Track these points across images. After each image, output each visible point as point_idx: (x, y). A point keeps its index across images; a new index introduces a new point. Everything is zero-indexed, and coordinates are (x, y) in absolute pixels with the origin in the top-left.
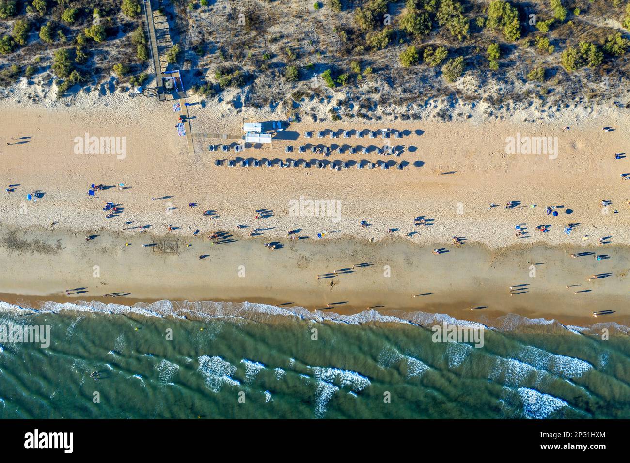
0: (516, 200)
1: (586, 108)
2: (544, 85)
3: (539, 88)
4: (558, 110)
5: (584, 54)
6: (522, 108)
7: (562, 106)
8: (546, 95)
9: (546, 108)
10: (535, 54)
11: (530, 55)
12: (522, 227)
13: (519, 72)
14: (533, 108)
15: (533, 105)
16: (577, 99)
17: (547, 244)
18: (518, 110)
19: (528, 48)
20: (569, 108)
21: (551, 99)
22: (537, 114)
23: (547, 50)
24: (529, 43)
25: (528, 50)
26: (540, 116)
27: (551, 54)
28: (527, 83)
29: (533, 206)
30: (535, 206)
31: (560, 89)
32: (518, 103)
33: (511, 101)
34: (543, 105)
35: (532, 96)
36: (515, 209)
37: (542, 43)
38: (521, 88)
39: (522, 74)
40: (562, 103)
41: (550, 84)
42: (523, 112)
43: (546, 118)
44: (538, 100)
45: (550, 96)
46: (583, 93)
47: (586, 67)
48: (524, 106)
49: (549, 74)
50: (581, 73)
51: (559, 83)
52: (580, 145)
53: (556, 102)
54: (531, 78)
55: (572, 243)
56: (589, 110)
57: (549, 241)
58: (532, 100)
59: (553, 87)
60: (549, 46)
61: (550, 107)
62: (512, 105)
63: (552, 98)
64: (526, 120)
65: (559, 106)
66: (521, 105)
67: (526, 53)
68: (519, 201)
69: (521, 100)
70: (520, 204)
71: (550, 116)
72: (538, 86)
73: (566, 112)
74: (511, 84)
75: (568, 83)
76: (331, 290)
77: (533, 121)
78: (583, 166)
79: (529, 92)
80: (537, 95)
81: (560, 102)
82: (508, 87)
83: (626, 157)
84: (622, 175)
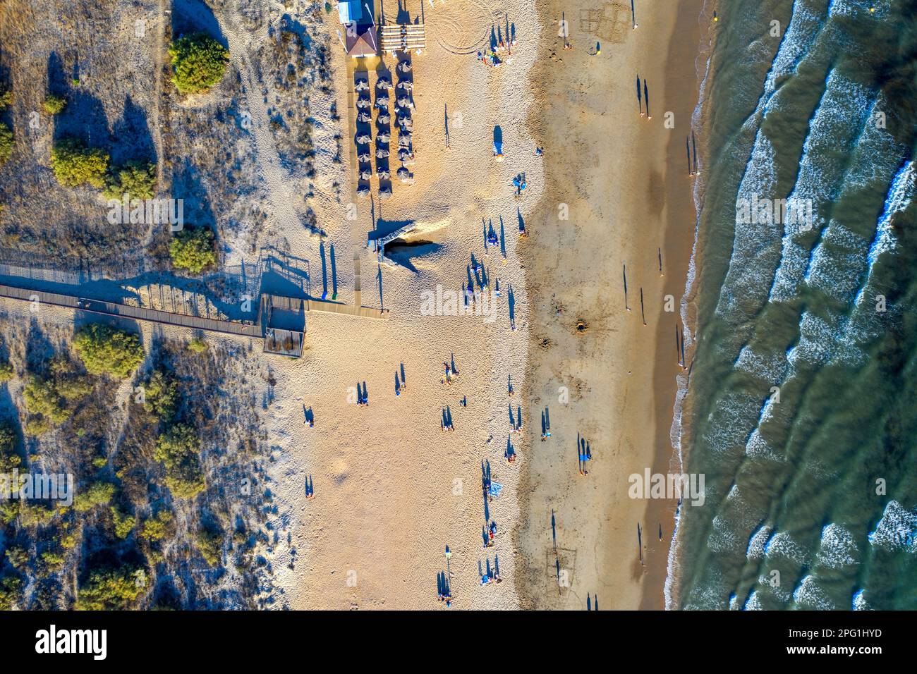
0: (436, 584)
1: (272, 459)
2: (230, 533)
3: (235, 545)
4: (275, 511)
5: (174, 462)
6: (269, 577)
7: (267, 504)
8: (247, 533)
9: (271, 534)
10: (174, 542)
11: (175, 551)
12: (484, 572)
13: (204, 578)
14: (269, 557)
15: (264, 556)
16: (256, 475)
17: (518, 526)
18: (273, 582)
19: (162, 554)
20: (273, 491)
21: (255, 525)
22: (281, 548)
23: (167, 524)
24: (155, 554)
25: (166, 552)
26: (285, 542)
27: (174, 515)
28: (225, 567)
29: (449, 555)
30: (447, 550)
31: (236, 508)
32: (260, 585)
33: (256, 598)
34: (266, 540)
35: (248, 559)
36: (452, 586)
37: (152, 530)
38: (233, 578)
39: (209, 572)
40: (262, 503)
41: (228, 524)
42: (276, 573)
43: (288, 530)
44: (256, 549)
45: (248, 524)
46: (246, 463)
47: (200, 454)
48: (266, 572)
49: (210, 529)
50: (210, 466)
51: (226, 510)
52: (341, 466)
53: (261, 517)
54: (215, 560)
55: (517, 481)
56: (276, 454)
57: (512, 524)
58: (255, 559)
59: (234, 518)
60: (159, 520)
61: (269, 527)
62: (264, 595)
63: (253, 522)
64: (291, 567)
65: (268, 510)
66: (264, 579)
67: (170, 557)
68: (439, 575)
69: (255, 579)
70: (443, 574)
71: (286, 524)
72: (231, 549)
73: (279, 495)
74: (225, 597)
75: (226, 491)
77: (293, 553)
78: (378, 462)
79: (240, 565)
80: (246, 551)
81: (261, 508)
82: (230, 602)
83: (364, 383)
84: (398, 393)
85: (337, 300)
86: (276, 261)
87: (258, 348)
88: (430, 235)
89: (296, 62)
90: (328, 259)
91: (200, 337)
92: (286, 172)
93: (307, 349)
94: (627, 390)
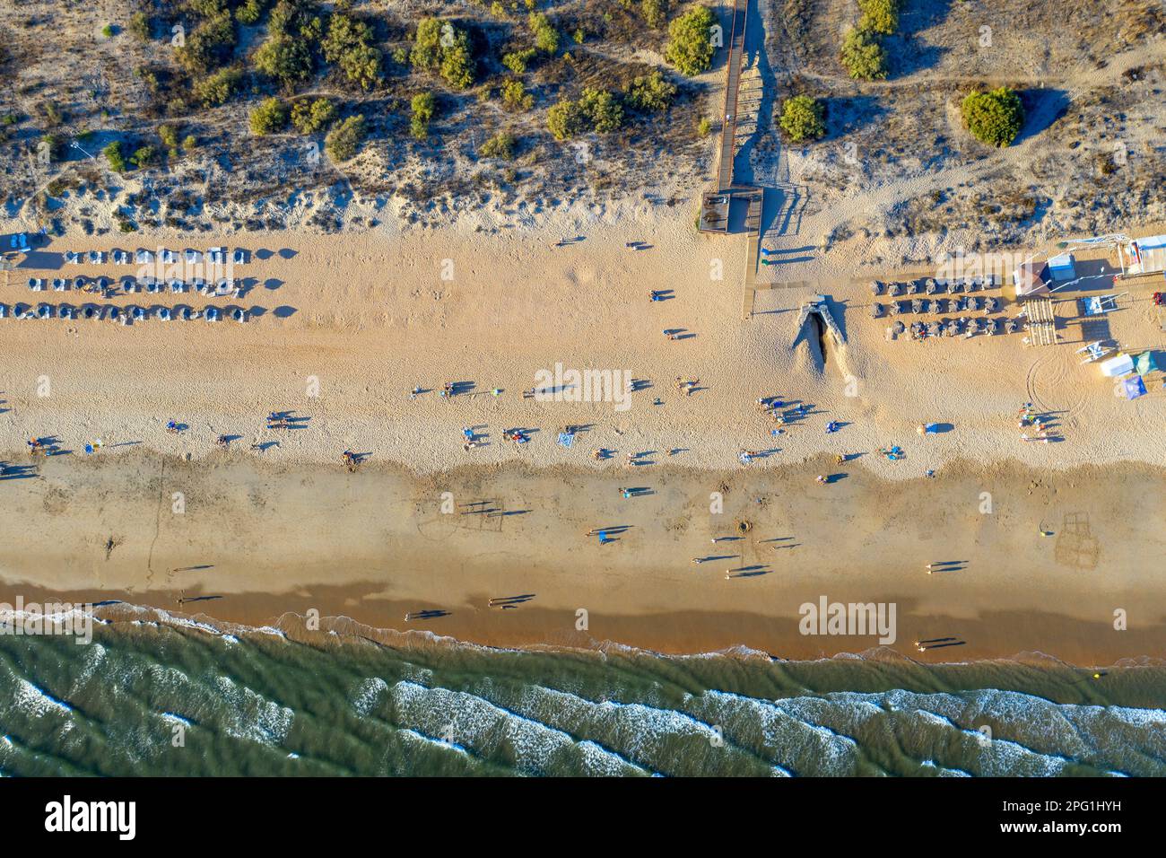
0: (463, 380)
1: (592, 206)
2: (513, 165)
3: (501, 171)
4: (538, 210)
5: (585, 108)
6: (469, 207)
7: (545, 202)
8: (515, 183)
9: (515, 207)
10: (500, 112)
11: (491, 113)
12: (476, 432)
13: (466, 142)
14: (490, 206)
15: (491, 201)
16: (574, 190)
17: (526, 466)
18: (463, 212)
19: (487, 100)
20: (559, 207)
21: (523, 191)
22: (499, 218)
23: (520, 104)
24: (488, 93)
25: (489, 104)
26: (506, 222)
27: (529, 111)
28: (479, 162)
29: (496, 392)
30: (499, 391)
31: (540, 171)
32: (461, 197)
33: (448, 194)
34: (508, 202)
35: (487, 185)
36: (461, 397)
37: (512, 90)
38: (467, 170)
39: (472, 147)
40: (545, 197)
41: (523, 163)
42: (474, 214)
43: (517, 224)
44: (498, 192)
45: (522, 185)
46: (586, 180)
47: (593, 133)
48: (474, 203)
49: (517, 146)
50: (582, 148)
51: (538, 161)
52: (585, 276)
53: (532, 196)
54: (486, 152)
55: (576, 463)
56: (598, 209)
57: (529, 460)
58: (488, 192)
59: (529, 169)
60: (523, 96)
61: (522, 205)
62: (451, 202)
63: (527, 188)
64: (479, 229)
65: (540, 203)
66: (467, 202)
67: (484, 109)
68: (472, 383)
69: (467, 193)
70: (474, 387)
71: (525, 222)
72: (498, 167)
73: (554, 214)
74: (448, 163)
75: (557, 161)
76: (108, 556)
77: (494, 231)
78: (591, 314)
79: (482, 178)
80: (496, 183)
81: (541, 196)
82: (442, 169)
83: (674, 297)
84: (665, 332)
85: (760, 264)
86: (795, 202)
87: (706, 186)
88: (833, 360)
89: (1004, 214)
90: (802, 254)
91: (715, 129)
92: (890, 208)
93: (708, 237)
94: (677, 580)
